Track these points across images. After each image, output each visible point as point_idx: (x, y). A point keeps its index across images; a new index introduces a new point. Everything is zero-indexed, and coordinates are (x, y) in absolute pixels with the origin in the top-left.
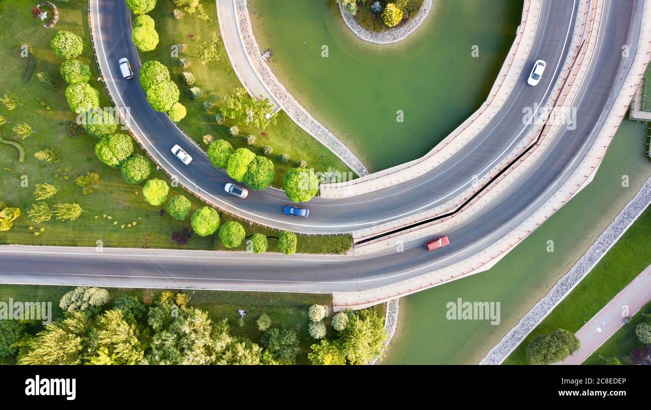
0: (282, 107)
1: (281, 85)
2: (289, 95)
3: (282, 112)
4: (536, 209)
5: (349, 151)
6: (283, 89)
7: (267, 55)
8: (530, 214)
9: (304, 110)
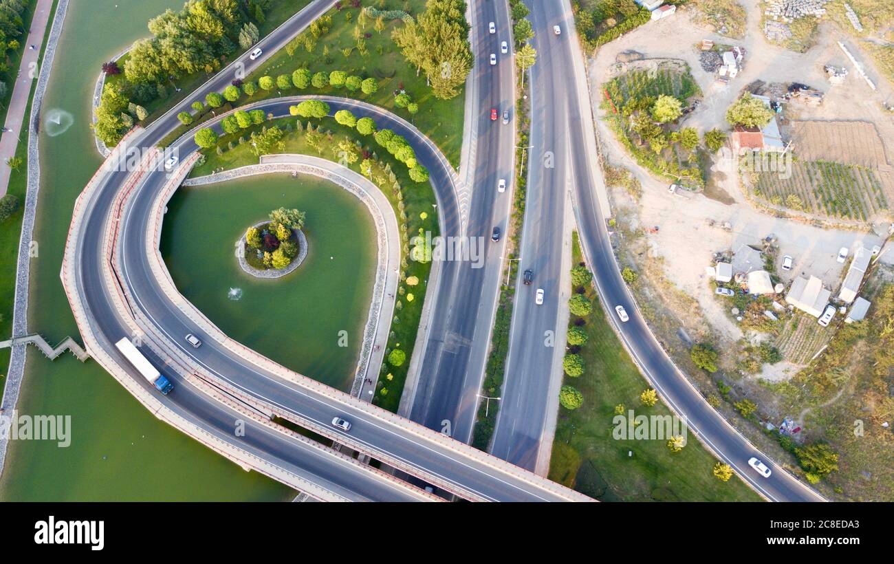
0: (260, 165)
1: (273, 172)
2: (264, 172)
3: (258, 163)
4: (78, 240)
5: (208, 183)
6: (269, 172)
7: (295, 175)
8: (79, 236)
9: (249, 175)
